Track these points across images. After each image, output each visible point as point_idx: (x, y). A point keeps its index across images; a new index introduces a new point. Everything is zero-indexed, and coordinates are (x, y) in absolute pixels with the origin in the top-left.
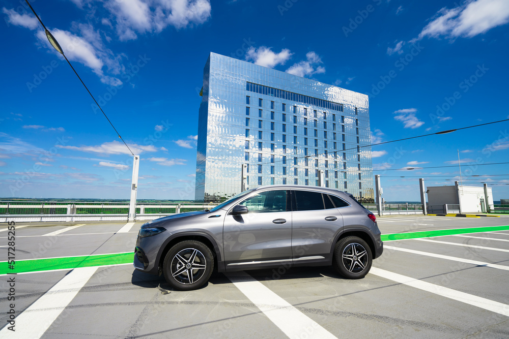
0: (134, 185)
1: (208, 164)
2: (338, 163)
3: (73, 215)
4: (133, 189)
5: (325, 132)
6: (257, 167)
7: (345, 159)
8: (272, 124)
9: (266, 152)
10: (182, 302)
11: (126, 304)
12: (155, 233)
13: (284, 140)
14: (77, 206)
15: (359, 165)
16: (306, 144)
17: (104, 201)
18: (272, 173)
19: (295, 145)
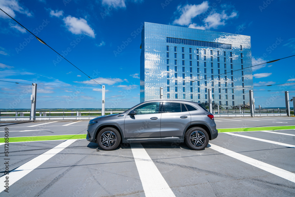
0: (103, 101)
1: (146, 88)
2: (227, 83)
3: (80, 116)
4: (103, 103)
5: (219, 64)
6: (174, 89)
7: (233, 80)
8: (183, 61)
9: (180, 79)
10: (102, 155)
11: (79, 154)
12: (94, 124)
13: (191, 71)
14: (81, 112)
15: (243, 84)
16: (205, 72)
17: (97, 109)
18: (184, 91)
19: (198, 74)
